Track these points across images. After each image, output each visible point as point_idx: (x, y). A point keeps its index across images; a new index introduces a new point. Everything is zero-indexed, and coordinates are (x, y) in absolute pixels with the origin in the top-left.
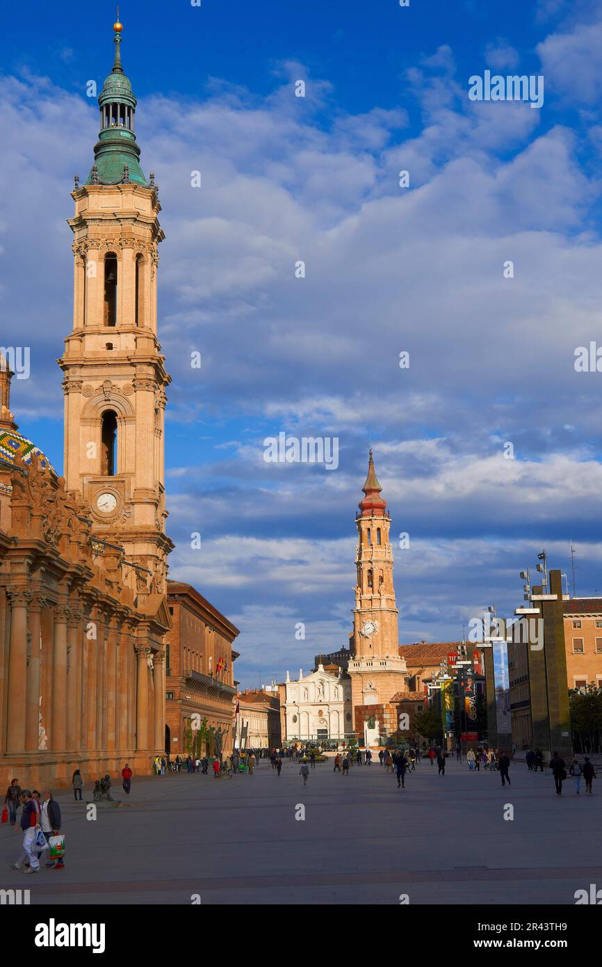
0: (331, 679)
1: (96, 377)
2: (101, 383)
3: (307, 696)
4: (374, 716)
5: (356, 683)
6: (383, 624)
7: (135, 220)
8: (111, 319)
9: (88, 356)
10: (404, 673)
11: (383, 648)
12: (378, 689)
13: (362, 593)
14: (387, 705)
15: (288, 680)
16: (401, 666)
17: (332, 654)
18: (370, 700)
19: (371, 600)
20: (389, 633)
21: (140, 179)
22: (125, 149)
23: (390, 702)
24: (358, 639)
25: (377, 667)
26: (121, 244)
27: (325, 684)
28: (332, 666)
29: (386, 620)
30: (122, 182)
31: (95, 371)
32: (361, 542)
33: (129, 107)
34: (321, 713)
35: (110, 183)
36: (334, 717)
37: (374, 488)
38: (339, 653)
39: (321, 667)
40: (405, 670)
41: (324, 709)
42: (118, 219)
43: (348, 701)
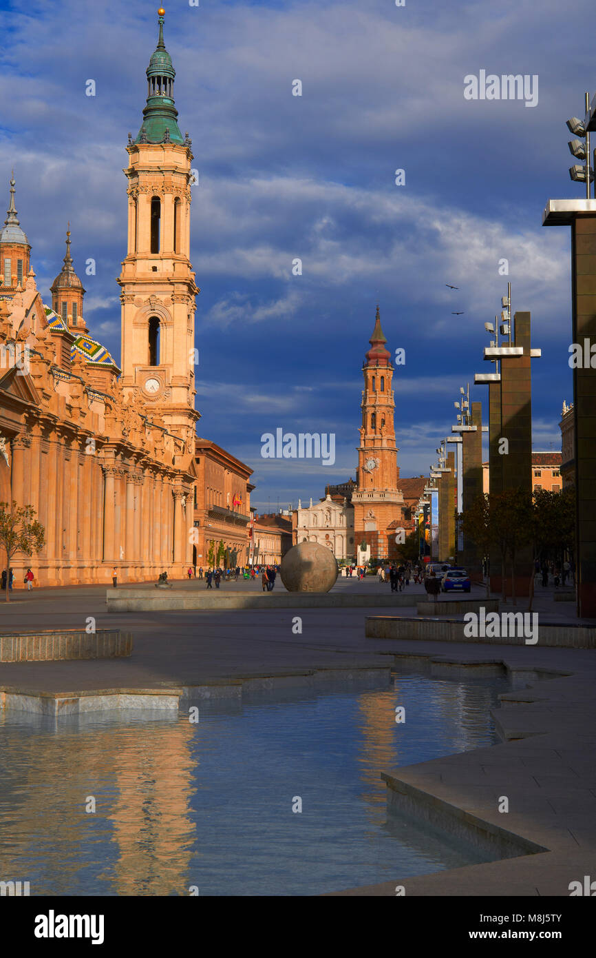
0: (337, 508)
1: (144, 292)
2: (148, 296)
3: (315, 521)
4: (370, 540)
5: (358, 512)
6: (383, 461)
7: (174, 172)
8: (155, 248)
9: (138, 276)
10: (400, 504)
11: (382, 482)
12: (377, 517)
13: (366, 434)
14: (382, 531)
15: (300, 508)
16: (399, 499)
17: (340, 485)
18: (370, 527)
19: (373, 440)
20: (389, 469)
21: (178, 138)
22: (166, 113)
23: (388, 529)
24: (361, 474)
25: (376, 498)
26: (163, 190)
27: (332, 511)
28: (338, 496)
29: (386, 458)
30: (164, 141)
31: (144, 288)
32: (367, 388)
33: (170, 79)
34: (327, 536)
35: (155, 142)
36: (339, 540)
37: (379, 340)
38: (346, 484)
39: (329, 498)
40: (402, 501)
41: (331, 534)
42: (161, 171)
43: (351, 526)
